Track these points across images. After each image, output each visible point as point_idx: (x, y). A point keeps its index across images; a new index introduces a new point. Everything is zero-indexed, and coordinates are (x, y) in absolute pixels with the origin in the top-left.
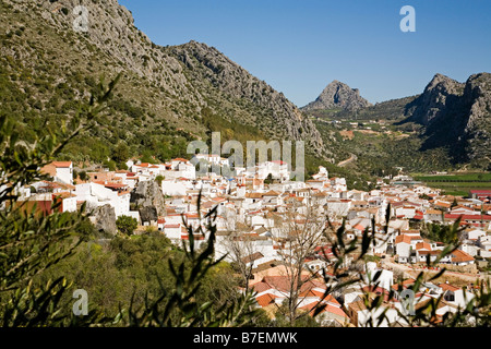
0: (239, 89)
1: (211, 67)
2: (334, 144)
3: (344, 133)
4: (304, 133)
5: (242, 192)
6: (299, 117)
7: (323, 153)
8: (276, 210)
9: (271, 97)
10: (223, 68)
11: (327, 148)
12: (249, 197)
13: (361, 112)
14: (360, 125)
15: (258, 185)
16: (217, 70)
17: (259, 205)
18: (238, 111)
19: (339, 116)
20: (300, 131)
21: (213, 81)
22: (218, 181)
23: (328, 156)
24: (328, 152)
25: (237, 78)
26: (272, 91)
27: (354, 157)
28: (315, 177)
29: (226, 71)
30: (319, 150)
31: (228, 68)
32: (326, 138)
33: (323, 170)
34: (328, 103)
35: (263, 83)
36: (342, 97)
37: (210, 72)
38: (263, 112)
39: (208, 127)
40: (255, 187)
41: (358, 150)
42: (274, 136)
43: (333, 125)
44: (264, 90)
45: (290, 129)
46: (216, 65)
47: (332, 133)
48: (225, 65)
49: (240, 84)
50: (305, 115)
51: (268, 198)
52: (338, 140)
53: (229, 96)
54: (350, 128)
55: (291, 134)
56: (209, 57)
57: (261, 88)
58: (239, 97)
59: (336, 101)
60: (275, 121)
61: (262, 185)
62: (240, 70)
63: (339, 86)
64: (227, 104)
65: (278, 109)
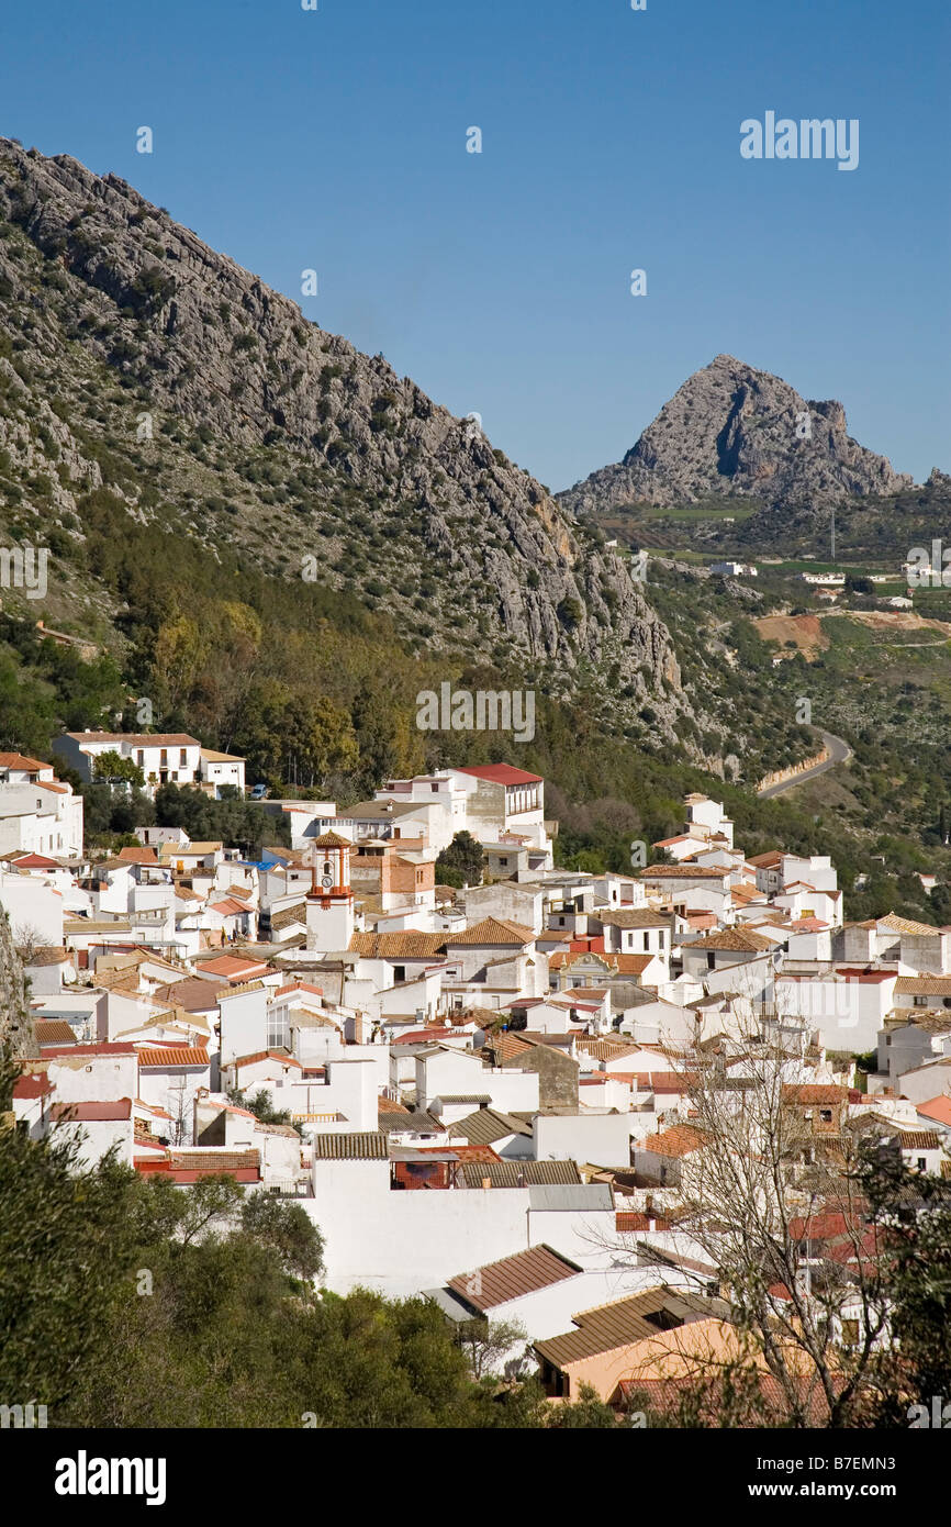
0: (252, 400)
1: (105, 279)
2: (732, 685)
3: (775, 624)
4: (585, 628)
5: (335, 929)
6: (563, 545)
7: (684, 726)
8: (517, 1021)
9: (416, 442)
10: (170, 288)
11: (701, 701)
12: (372, 955)
13: (857, 522)
14: (856, 585)
15: (407, 890)
16: (141, 298)
17: (430, 995)
18: (250, 510)
19: (744, 539)
20: (567, 615)
21: (119, 355)
22: (205, 870)
23: (709, 744)
24: (706, 723)
25: (244, 342)
26: (423, 411)
27: (833, 751)
28: (680, 849)
29: (183, 303)
30: (666, 712)
31: (194, 290)
32: (690, 652)
33: (708, 815)
34: (686, 476)
35: (378, 366)
36: (759, 441)
37: (100, 308)
38: (377, 519)
39: (123, 588)
40: (389, 901)
41: (853, 715)
42: (436, 643)
43: (718, 584)
44: (382, 404)
45: (515, 604)
46: (131, 271)
47: (721, 626)
48: (179, 271)
49: (257, 373)
50: (588, 534)
51: (469, 962)
52: (746, 663)
53: (204, 434)
54: (804, 601)
55: (519, 628)
56: (92, 229)
57: (366, 395)
58: (250, 437)
59: (729, 462)
60: (439, 566)
61: (427, 895)
62: (258, 301)
63: (745, 386)
64: (191, 475)
65: (451, 502)
